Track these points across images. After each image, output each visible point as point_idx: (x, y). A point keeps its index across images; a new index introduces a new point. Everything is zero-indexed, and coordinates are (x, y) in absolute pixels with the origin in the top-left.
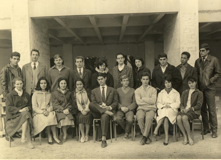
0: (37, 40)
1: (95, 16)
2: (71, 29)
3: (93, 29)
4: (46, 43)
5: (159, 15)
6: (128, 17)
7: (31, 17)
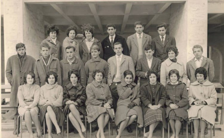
0: (32, 28)
1: (95, 3)
2: (69, 16)
3: (93, 17)
4: (41, 31)
5: (165, 4)
6: (131, 6)
7: (25, 3)
